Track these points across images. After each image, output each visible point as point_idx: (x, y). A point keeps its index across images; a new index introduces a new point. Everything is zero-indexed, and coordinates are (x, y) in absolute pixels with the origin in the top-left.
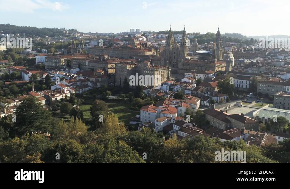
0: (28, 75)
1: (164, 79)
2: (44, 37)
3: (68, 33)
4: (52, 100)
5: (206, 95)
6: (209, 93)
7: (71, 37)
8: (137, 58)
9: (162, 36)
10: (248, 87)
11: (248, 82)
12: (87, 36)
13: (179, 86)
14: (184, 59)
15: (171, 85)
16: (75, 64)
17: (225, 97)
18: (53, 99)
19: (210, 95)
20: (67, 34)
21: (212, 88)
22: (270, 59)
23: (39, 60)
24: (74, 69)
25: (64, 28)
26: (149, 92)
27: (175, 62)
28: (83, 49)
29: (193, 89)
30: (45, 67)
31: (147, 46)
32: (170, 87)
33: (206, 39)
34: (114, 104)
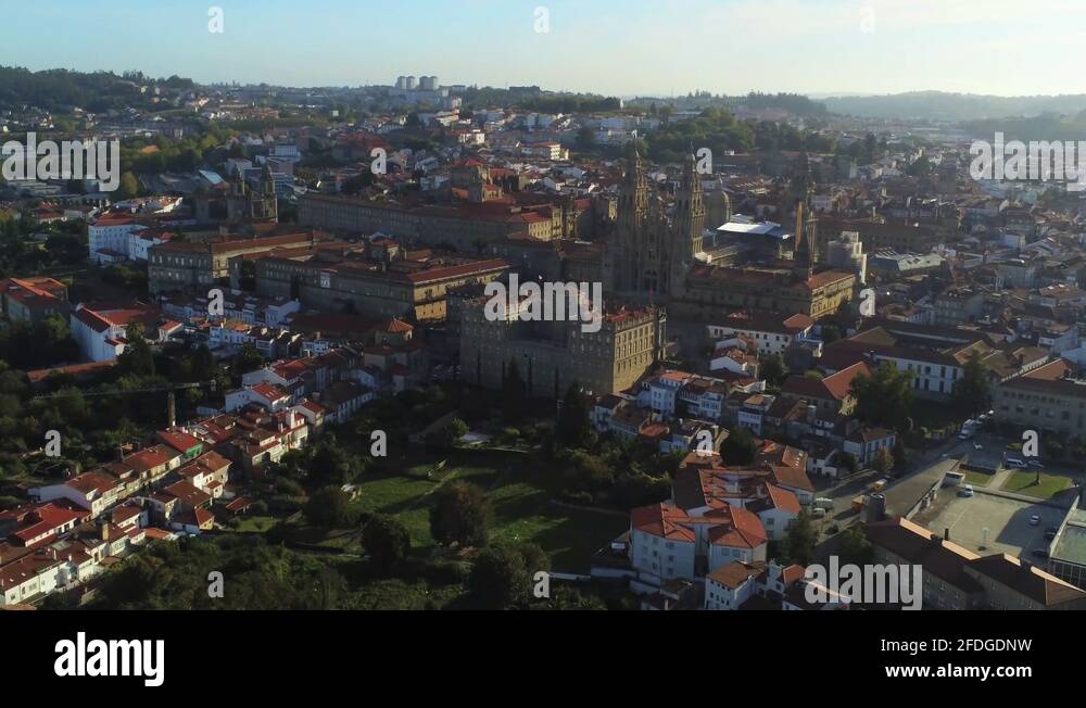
0: (106, 332)
1: (644, 357)
2: (67, 112)
3: (160, 96)
4: (254, 463)
5: (820, 433)
6: (827, 424)
7: (175, 114)
8: (506, 250)
9: (537, 119)
10: (948, 388)
11: (949, 370)
12: (235, 109)
13: (715, 396)
14: (688, 263)
15: (684, 389)
16: (274, 279)
17: (888, 439)
18: (257, 459)
19: (834, 431)
20: (156, 100)
21: (831, 402)
22: (979, 247)
23: (102, 239)
24: (279, 304)
25: (140, 74)
26: (607, 420)
27: (655, 273)
28: (273, 197)
29: (767, 408)
30: (150, 284)
31: (520, 188)
32: (677, 395)
33: (705, 138)
34: (487, 471)
